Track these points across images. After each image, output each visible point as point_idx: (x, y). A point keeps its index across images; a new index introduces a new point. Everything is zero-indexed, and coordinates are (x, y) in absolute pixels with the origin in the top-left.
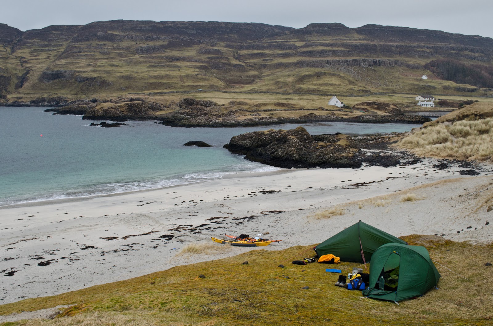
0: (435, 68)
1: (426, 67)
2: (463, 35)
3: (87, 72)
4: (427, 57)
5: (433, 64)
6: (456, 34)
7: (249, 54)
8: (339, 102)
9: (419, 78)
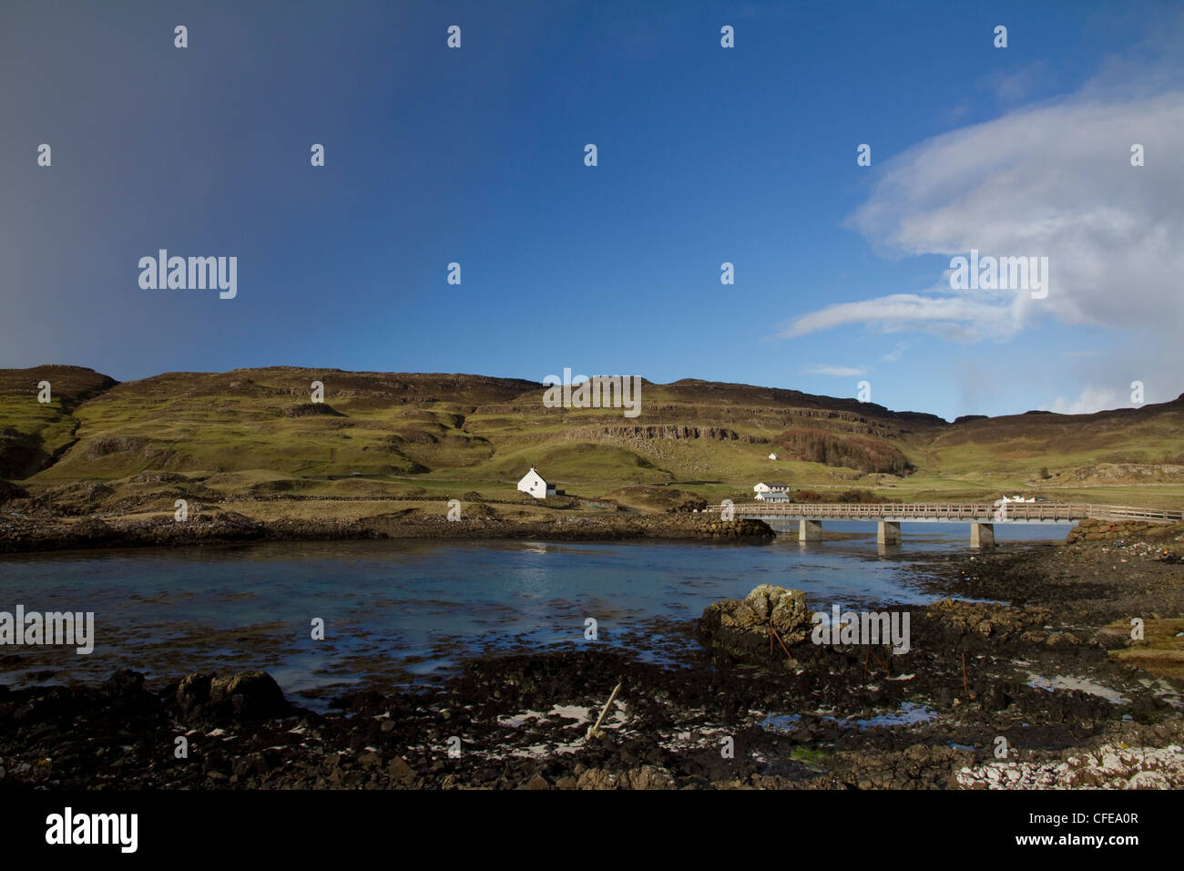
0: (791, 443)
1: (777, 442)
2: (831, 398)
3: (171, 441)
4: (778, 428)
5: (787, 437)
6: (821, 397)
7: (483, 421)
8: (542, 485)
9: (764, 458)
